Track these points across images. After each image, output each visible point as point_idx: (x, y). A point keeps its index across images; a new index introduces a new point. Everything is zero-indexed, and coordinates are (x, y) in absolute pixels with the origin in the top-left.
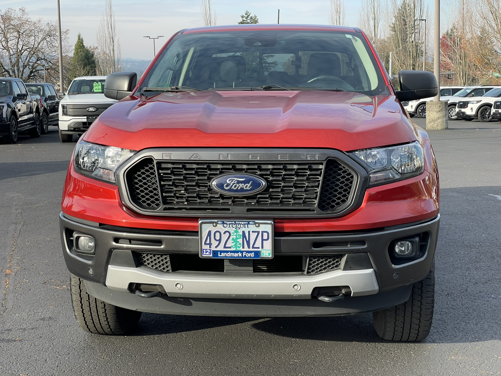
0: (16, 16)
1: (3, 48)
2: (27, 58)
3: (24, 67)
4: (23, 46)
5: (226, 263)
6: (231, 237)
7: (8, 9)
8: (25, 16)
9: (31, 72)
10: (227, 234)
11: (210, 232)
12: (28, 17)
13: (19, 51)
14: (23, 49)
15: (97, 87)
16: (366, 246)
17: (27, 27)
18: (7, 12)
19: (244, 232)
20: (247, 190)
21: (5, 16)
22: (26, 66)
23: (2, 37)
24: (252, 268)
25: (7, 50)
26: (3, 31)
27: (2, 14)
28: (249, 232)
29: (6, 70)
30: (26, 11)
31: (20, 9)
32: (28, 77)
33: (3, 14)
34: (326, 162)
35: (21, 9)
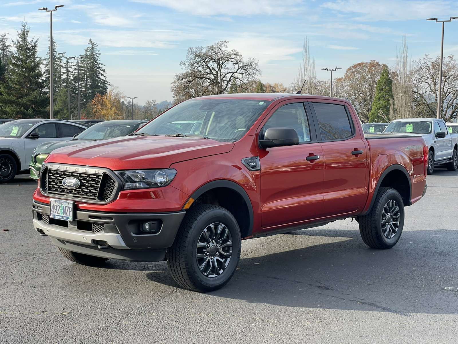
0: (445, 62)
1: (431, 91)
2: (451, 100)
3: (448, 107)
4: (448, 89)
5: (69, 223)
6: (60, 208)
7: (438, 57)
8: (453, 63)
9: (454, 112)
10: (59, 206)
11: (53, 205)
12: (456, 63)
13: (444, 93)
14: (448, 91)
15: (409, 128)
16: (113, 220)
17: (453, 72)
18: (438, 59)
19: (64, 206)
20: (72, 186)
21: (435, 63)
22: (449, 107)
23: (432, 81)
24: (77, 227)
25: (434, 92)
26: (432, 76)
27: (432, 62)
28: (65, 206)
29: (431, 110)
30: (454, 58)
31: (448, 56)
32: (450, 116)
33: (434, 61)
34: (103, 174)
35: (450, 56)
